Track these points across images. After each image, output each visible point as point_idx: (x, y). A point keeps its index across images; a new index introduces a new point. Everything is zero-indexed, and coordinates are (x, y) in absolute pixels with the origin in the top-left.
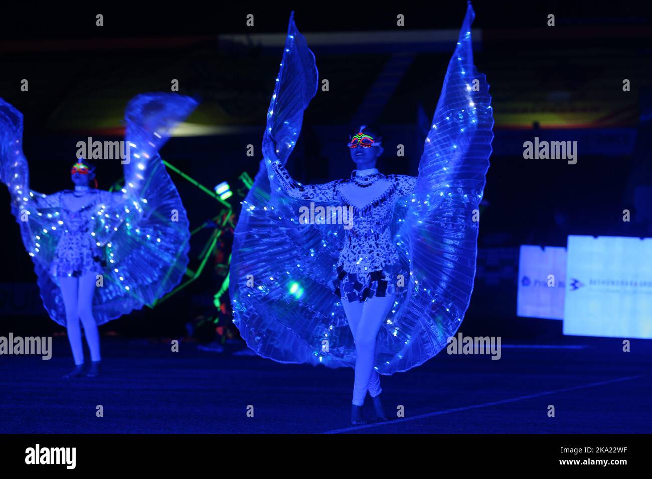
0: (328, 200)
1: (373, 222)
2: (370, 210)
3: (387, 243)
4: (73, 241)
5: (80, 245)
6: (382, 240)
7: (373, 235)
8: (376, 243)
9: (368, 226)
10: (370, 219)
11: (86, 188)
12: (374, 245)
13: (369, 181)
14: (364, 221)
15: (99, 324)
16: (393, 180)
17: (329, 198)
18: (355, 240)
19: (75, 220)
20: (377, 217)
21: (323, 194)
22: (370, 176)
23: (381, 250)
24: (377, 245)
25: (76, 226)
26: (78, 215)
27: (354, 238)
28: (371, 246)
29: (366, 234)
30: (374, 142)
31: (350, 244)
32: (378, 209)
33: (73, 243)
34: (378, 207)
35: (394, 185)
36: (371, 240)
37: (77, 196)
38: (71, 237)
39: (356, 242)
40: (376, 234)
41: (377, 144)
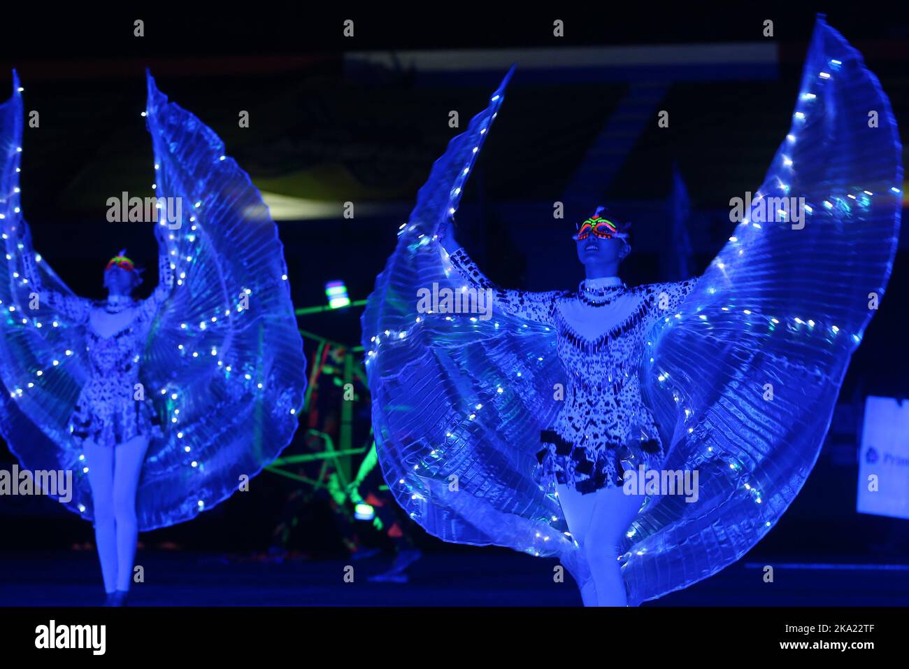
0: (540, 320)
1: (612, 363)
2: (606, 343)
3: (634, 399)
4: (105, 387)
5: (116, 392)
6: (625, 394)
7: (611, 386)
8: (615, 399)
9: (602, 370)
10: (606, 358)
11: (126, 299)
12: (612, 401)
13: (606, 297)
14: (597, 362)
15: (142, 530)
16: (644, 293)
17: (541, 318)
18: (583, 394)
19: (108, 351)
20: (617, 355)
21: (533, 309)
22: (607, 289)
23: (625, 410)
24: (618, 402)
25: (109, 361)
26: (114, 343)
27: (579, 389)
28: (607, 404)
29: (599, 384)
30: (616, 232)
31: (575, 401)
32: (620, 342)
33: (105, 391)
34: (619, 339)
35: (646, 301)
36: (608, 394)
37: (110, 312)
38: (102, 380)
39: (584, 396)
40: (615, 383)
41: (622, 236)
